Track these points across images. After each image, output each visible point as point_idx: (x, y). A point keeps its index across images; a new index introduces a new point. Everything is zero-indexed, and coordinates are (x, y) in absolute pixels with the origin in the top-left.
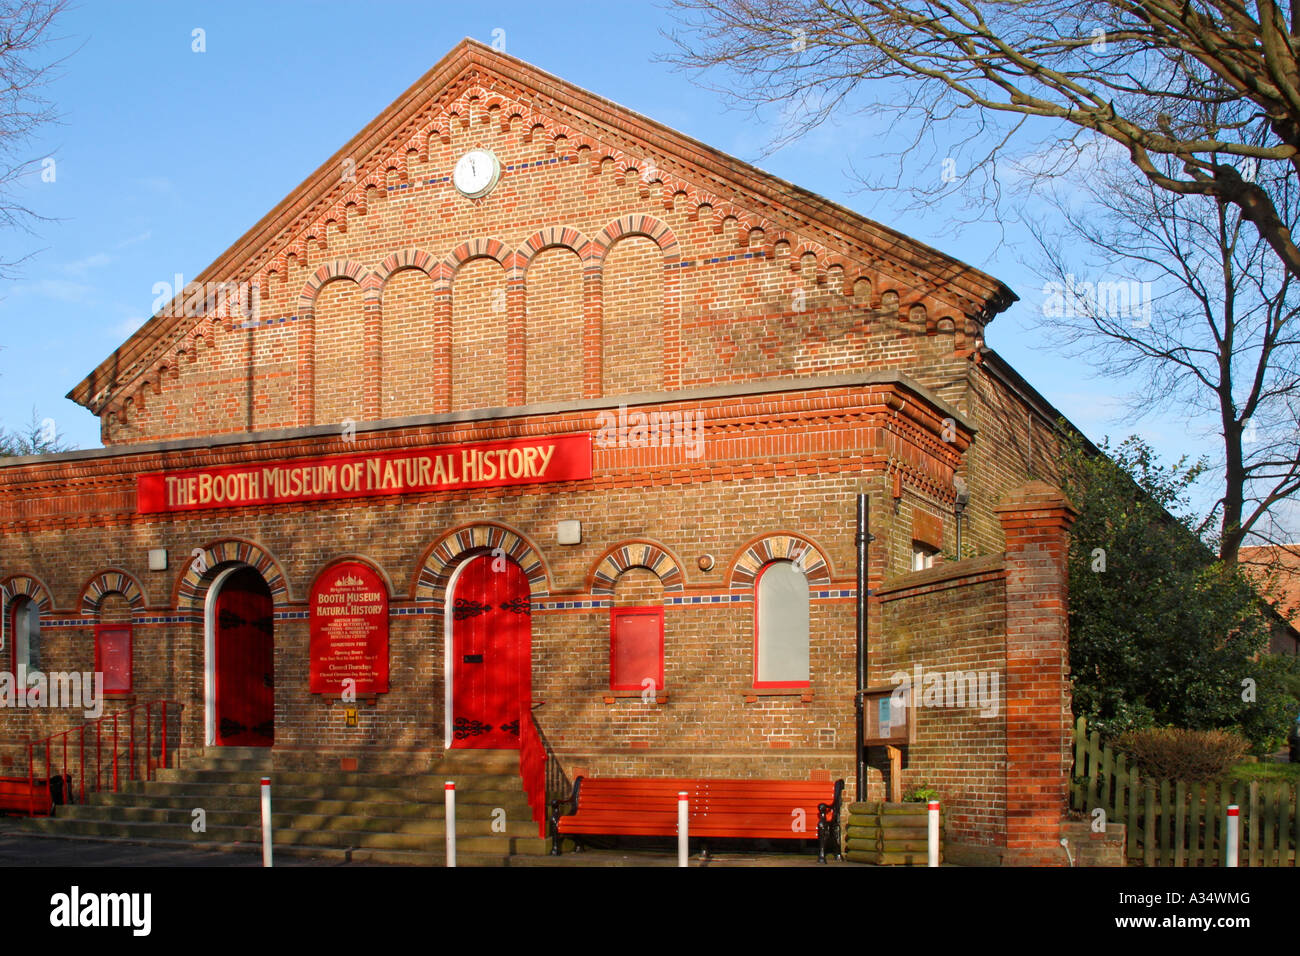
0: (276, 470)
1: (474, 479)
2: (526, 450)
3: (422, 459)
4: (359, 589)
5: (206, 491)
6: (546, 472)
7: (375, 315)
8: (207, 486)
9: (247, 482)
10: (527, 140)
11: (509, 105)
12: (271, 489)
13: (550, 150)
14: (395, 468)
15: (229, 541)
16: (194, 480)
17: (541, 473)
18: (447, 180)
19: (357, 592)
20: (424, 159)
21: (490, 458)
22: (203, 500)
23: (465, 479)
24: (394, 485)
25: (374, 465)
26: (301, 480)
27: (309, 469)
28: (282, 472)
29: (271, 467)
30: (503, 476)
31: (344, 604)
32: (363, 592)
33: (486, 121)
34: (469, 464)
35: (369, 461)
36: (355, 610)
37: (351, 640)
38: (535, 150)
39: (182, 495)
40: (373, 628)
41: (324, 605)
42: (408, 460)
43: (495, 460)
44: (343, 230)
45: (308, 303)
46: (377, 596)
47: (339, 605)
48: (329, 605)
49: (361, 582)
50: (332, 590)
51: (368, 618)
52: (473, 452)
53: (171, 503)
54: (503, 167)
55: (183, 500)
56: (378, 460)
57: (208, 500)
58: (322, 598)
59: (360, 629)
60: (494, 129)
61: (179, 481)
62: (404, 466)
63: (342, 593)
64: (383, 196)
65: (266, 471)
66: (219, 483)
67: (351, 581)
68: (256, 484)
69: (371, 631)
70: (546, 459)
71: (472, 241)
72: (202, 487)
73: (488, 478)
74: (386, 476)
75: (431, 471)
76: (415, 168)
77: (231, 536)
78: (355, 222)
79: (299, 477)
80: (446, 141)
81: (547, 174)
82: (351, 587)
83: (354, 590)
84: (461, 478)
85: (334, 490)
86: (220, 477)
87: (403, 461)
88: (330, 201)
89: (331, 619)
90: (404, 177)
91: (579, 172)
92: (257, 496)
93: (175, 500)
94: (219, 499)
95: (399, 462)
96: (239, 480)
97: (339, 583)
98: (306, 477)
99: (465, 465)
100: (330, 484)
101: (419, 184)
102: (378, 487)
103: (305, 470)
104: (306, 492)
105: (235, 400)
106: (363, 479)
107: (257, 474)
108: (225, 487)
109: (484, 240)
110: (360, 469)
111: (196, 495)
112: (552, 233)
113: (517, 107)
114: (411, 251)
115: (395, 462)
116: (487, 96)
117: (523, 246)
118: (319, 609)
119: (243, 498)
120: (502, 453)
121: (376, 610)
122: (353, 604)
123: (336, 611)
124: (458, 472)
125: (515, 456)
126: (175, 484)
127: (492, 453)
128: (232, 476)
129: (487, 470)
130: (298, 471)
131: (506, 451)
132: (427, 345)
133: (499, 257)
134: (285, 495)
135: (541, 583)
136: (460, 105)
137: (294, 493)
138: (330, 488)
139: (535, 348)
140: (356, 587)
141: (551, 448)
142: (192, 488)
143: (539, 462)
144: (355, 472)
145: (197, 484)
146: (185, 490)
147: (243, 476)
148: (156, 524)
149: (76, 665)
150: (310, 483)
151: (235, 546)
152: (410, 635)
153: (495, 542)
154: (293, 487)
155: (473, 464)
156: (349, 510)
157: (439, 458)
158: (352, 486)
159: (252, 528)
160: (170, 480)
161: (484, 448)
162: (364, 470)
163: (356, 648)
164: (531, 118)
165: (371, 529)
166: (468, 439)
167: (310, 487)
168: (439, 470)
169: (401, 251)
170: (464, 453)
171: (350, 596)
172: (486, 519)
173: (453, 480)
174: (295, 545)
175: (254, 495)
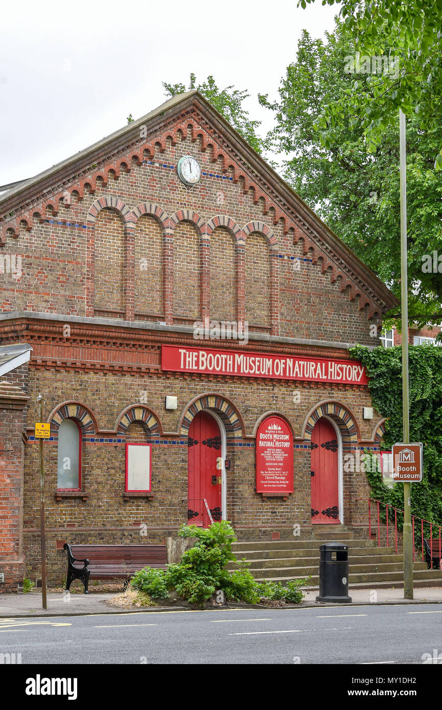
0: (242, 356)
1: (333, 378)
2: (354, 367)
3: (312, 363)
4: (279, 432)
5: (203, 362)
6: (361, 380)
8: (204, 359)
9: (226, 360)
11: (207, 138)
12: (239, 367)
14: (299, 365)
15: (211, 395)
16: (197, 354)
17: (359, 380)
18: (173, 168)
19: (278, 434)
20: (162, 151)
21: (340, 368)
22: (201, 368)
23: (329, 378)
24: (299, 375)
25: (290, 362)
26: (255, 365)
27: (259, 359)
28: (245, 357)
29: (240, 354)
31: (272, 440)
32: (281, 434)
33: (193, 141)
34: (331, 370)
35: (288, 360)
36: (277, 444)
37: (275, 462)
38: (217, 168)
39: (189, 362)
40: (286, 455)
41: (263, 440)
42: (306, 362)
43: (341, 370)
44: (116, 178)
46: (287, 437)
47: (270, 440)
48: (265, 440)
49: (280, 428)
50: (266, 431)
51: (283, 449)
52: (333, 363)
53: (182, 367)
55: (189, 366)
56: (292, 360)
57: (204, 368)
58: (262, 436)
61: (187, 353)
62: (304, 365)
63: (271, 433)
64: (139, 165)
65: (237, 355)
66: (211, 358)
67: (275, 427)
68: (231, 362)
69: (285, 457)
70: (361, 373)
71: (185, 211)
72: (201, 359)
73: (339, 378)
74: (295, 370)
75: (315, 370)
76: (157, 154)
78: (123, 176)
79: (254, 362)
80: (174, 144)
82: (275, 430)
83: (276, 432)
84: (328, 377)
85: (271, 373)
86: (211, 355)
87: (303, 362)
89: (265, 448)
92: (231, 371)
93: (185, 365)
94: (211, 369)
95: (301, 363)
96: (222, 358)
97: (270, 428)
98: (257, 364)
99: (329, 370)
101: (157, 165)
102: (291, 375)
103: (257, 359)
104: (257, 372)
105: (44, 273)
106: (285, 369)
107: (232, 356)
108: (214, 362)
109: (191, 212)
110: (284, 363)
111: (197, 364)
112: (224, 220)
114: (154, 206)
115: (300, 362)
117: (210, 222)
118: (260, 442)
119: (224, 370)
120: (344, 366)
121: (287, 445)
122: (276, 440)
123: (269, 444)
124: (326, 374)
125: (350, 368)
126: (185, 354)
127: (340, 365)
128: (218, 355)
129: (338, 375)
130: (253, 358)
131: (346, 366)
134: (246, 372)
136: (183, 126)
137: (252, 372)
138: (269, 372)
140: (278, 430)
141: (364, 368)
142: (195, 359)
143: (358, 374)
144: (281, 364)
145: (198, 357)
146: (190, 359)
147: (224, 356)
148: (168, 378)
149: (113, 471)
150: (259, 367)
151: (214, 399)
152: (301, 460)
153: (337, 413)
154: (251, 368)
155: (333, 370)
156: (274, 386)
157: (319, 364)
158: (279, 373)
159: (225, 390)
160: (182, 351)
161: (337, 362)
162: (285, 364)
163: (278, 467)
164: (218, 150)
165: (284, 398)
166: (332, 357)
167: (259, 370)
168: (319, 371)
169: (148, 204)
170: (330, 363)
171: (275, 436)
172: (334, 400)
173: (325, 377)
174: (247, 403)
175: (229, 370)
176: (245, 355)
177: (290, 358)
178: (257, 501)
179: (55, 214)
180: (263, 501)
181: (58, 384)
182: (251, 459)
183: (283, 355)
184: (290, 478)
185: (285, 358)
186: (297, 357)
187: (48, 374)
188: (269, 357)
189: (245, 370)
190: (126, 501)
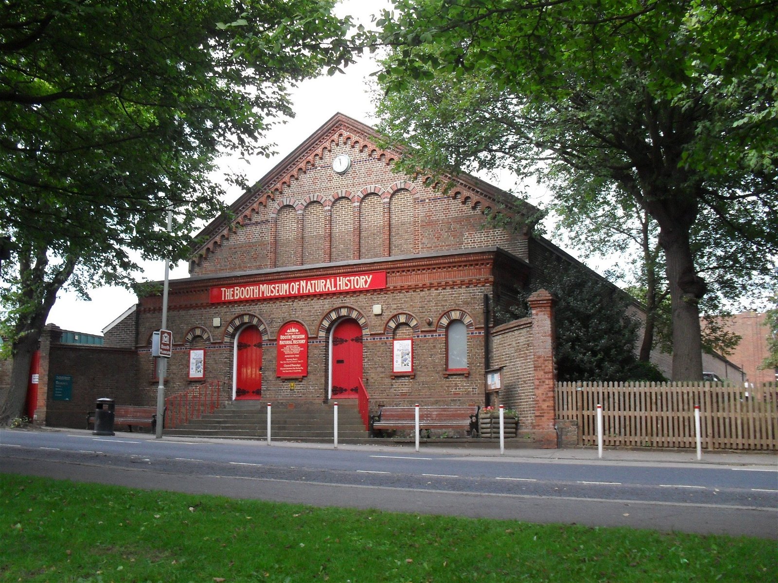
0: (265, 285)
1: (342, 289)
2: (361, 277)
3: (322, 281)
4: (296, 333)
5: (237, 294)
6: (369, 286)
7: (302, 221)
8: (238, 292)
9: (253, 290)
10: (361, 151)
11: (354, 138)
12: (263, 293)
13: (370, 155)
14: (311, 284)
15: (246, 314)
16: (233, 289)
17: (367, 286)
18: (330, 166)
20: (321, 158)
21: (348, 280)
22: (236, 298)
23: (338, 289)
24: (311, 291)
25: (303, 283)
27: (278, 285)
28: (267, 286)
29: (263, 284)
30: (352, 288)
31: (290, 340)
32: (298, 334)
33: (345, 143)
35: (301, 282)
36: (295, 342)
37: (293, 354)
38: (365, 155)
39: (228, 295)
41: (283, 340)
42: (317, 281)
43: (350, 281)
44: (289, 186)
45: (274, 216)
46: (303, 336)
47: (289, 340)
49: (297, 331)
50: (286, 334)
51: (300, 345)
52: (341, 278)
53: (223, 299)
54: (351, 162)
55: (228, 298)
56: (305, 281)
57: (238, 298)
58: (282, 337)
59: (297, 350)
60: (348, 146)
61: (226, 290)
62: (315, 284)
63: (290, 335)
64: (305, 173)
65: (261, 286)
66: (242, 291)
67: (293, 330)
68: (257, 291)
69: (301, 350)
70: (369, 281)
71: (339, 191)
72: (236, 292)
73: (347, 288)
74: (308, 288)
75: (325, 285)
76: (318, 162)
77: (247, 312)
78: (294, 183)
79: (274, 288)
80: (330, 151)
81: (368, 165)
82: (293, 332)
83: (294, 334)
85: (288, 294)
86: (242, 288)
88: (284, 175)
89: (285, 346)
90: (313, 165)
91: (382, 164)
93: (225, 298)
94: (243, 297)
95: (313, 282)
96: (250, 289)
97: (288, 331)
98: (277, 288)
99: (338, 283)
100: (286, 291)
101: (319, 168)
102: (305, 292)
103: (276, 285)
104: (277, 294)
106: (299, 289)
107: (257, 287)
108: (245, 293)
109: (344, 191)
111: (233, 295)
112: (371, 188)
113: (357, 139)
114: (316, 195)
115: (311, 282)
116: (346, 134)
117: (359, 193)
118: (280, 342)
119: (252, 297)
120: (352, 278)
121: (303, 342)
122: (294, 339)
123: (288, 342)
124: (335, 286)
125: (357, 279)
127: (348, 278)
128: (247, 288)
129: (347, 285)
130: (274, 286)
131: (354, 278)
132: (322, 232)
133: (350, 198)
135: (368, 330)
136: (335, 137)
137: (272, 295)
139: (364, 234)
141: (371, 276)
142: (232, 293)
143: (366, 282)
144: (296, 285)
145: (233, 291)
147: (252, 288)
148: (216, 308)
149: (182, 367)
150: (278, 290)
151: (248, 316)
152: (316, 352)
153: (349, 314)
154: (272, 292)
155: (341, 283)
156: (293, 301)
157: (328, 280)
158: (295, 292)
159: (255, 309)
160: (223, 289)
161: (345, 276)
162: (299, 285)
163: (295, 358)
164: (362, 143)
165: (301, 309)
166: (340, 273)
167: (278, 292)
168: (328, 285)
169: (311, 195)
170: (338, 278)
171: (293, 336)
172: (346, 305)
173: (334, 289)
174: (272, 316)
175: (256, 296)
176: (267, 284)
177: (303, 280)
178: (280, 383)
179: (250, 220)
180: (283, 382)
181: (154, 320)
182: (274, 353)
183: (297, 279)
184: (305, 365)
185: (299, 281)
186: (308, 278)
187: (148, 315)
188: (286, 282)
189: (268, 294)
190: (189, 384)
